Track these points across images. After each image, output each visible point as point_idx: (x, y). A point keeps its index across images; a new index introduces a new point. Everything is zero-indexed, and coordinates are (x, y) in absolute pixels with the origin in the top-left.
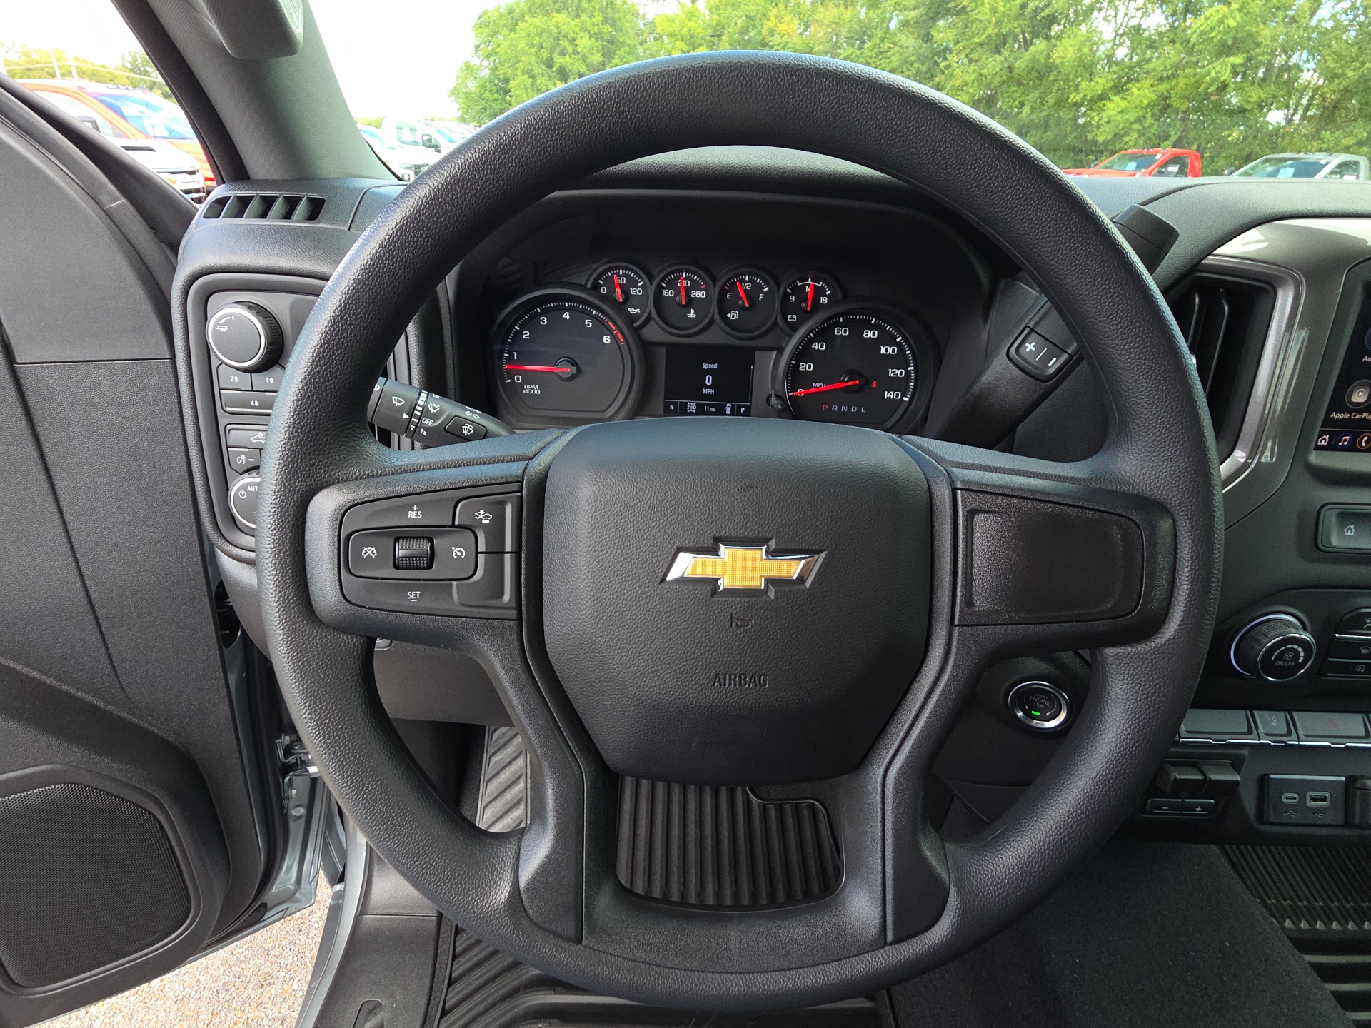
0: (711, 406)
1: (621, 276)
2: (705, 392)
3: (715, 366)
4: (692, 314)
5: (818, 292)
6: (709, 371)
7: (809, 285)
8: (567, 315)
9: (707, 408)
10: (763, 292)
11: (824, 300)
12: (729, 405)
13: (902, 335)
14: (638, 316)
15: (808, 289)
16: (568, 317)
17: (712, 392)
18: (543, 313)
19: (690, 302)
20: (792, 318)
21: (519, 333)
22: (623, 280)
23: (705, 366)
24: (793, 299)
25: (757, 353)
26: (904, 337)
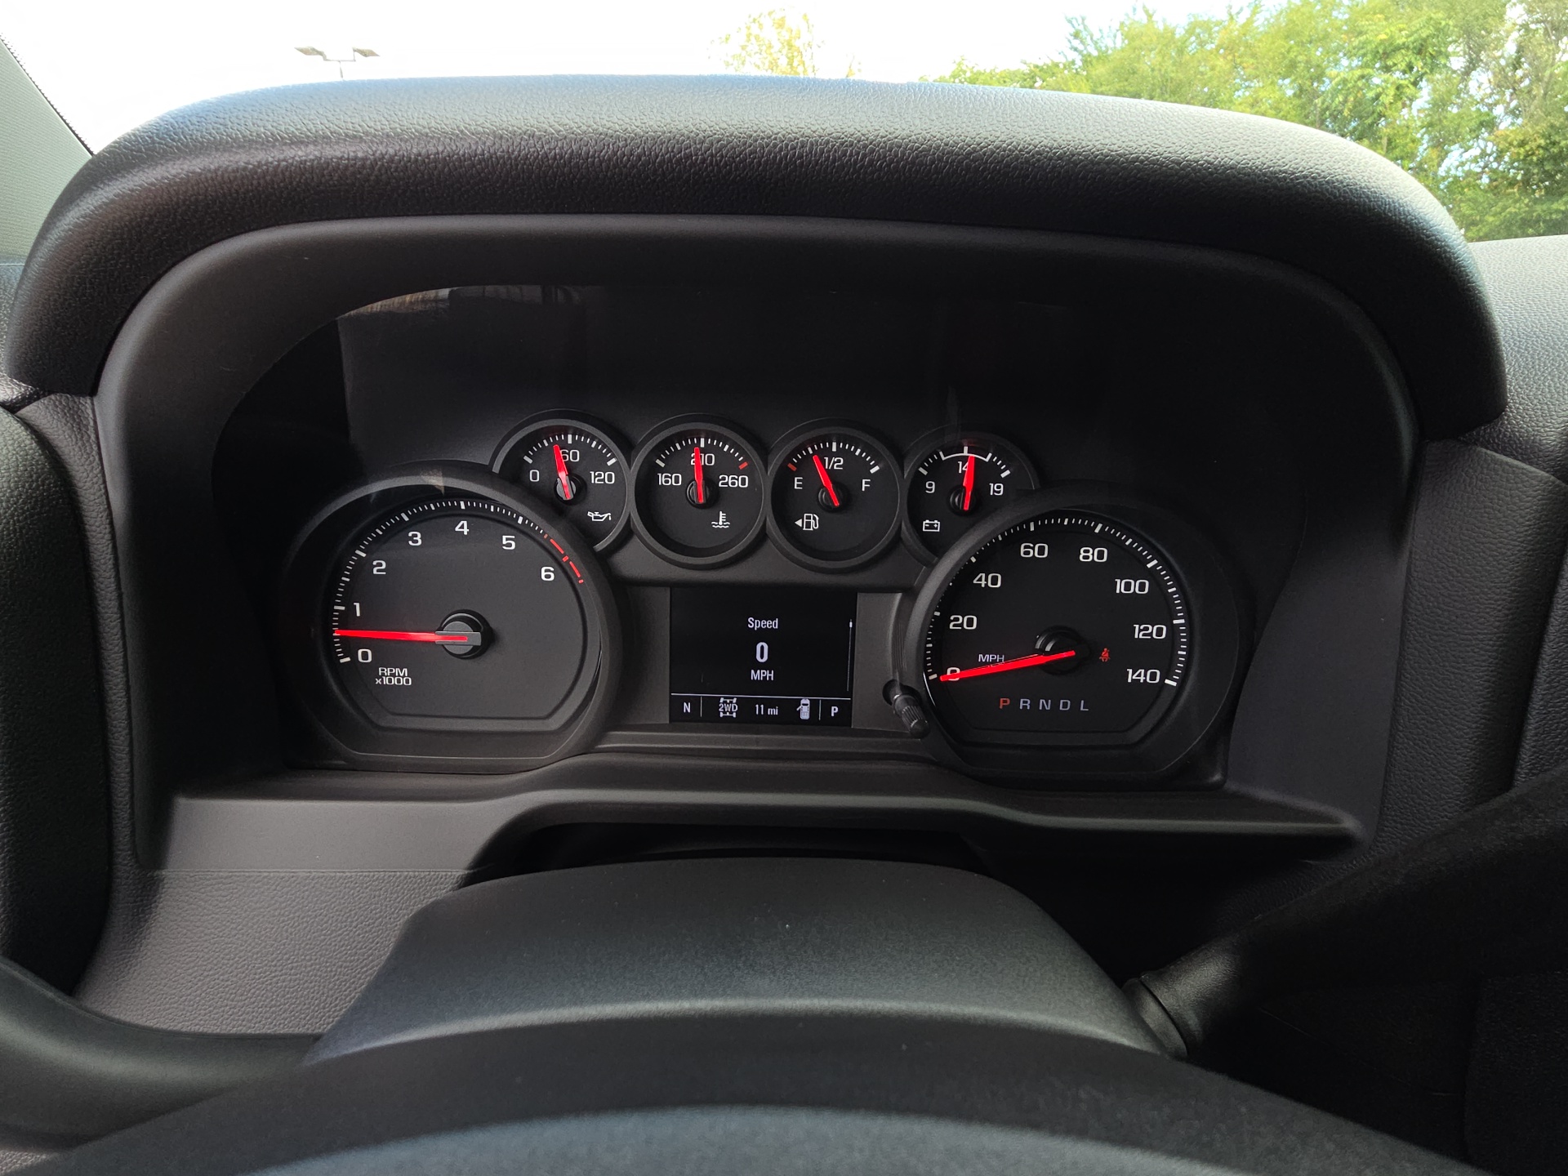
0: (769, 704)
1: (570, 447)
2: (756, 675)
3: (774, 624)
4: (722, 521)
5: (985, 474)
6: (763, 635)
7: (964, 459)
8: (463, 527)
9: (759, 709)
10: (869, 476)
11: (996, 489)
12: (805, 701)
13: (1157, 555)
14: (606, 527)
15: (962, 468)
16: (466, 531)
17: (770, 675)
18: (414, 523)
19: (715, 497)
20: (931, 526)
21: (364, 566)
22: (574, 456)
23: (754, 624)
24: (931, 487)
25: (862, 599)
26: (1163, 560)
